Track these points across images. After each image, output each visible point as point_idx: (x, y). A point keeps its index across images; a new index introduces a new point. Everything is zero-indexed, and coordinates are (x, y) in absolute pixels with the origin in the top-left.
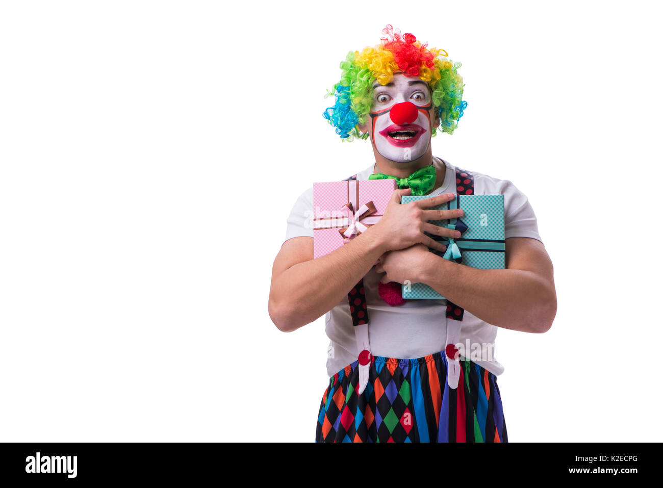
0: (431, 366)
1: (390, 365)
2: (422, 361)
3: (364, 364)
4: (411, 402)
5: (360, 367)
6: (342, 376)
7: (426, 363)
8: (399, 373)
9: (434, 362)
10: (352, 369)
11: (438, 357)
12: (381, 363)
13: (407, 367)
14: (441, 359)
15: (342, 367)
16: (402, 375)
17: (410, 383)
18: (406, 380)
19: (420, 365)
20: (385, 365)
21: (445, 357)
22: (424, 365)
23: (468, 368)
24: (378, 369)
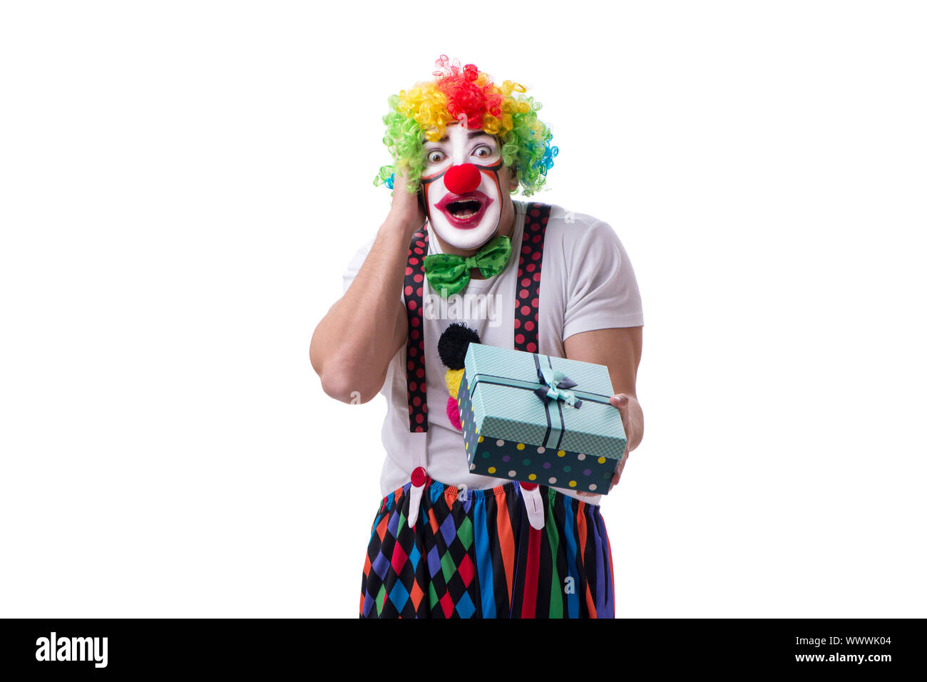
0: (500, 499)
1: (448, 495)
2: (489, 493)
3: (418, 485)
4: (472, 547)
5: (413, 488)
6: (391, 500)
7: (495, 497)
8: (459, 508)
9: (504, 495)
10: (404, 493)
11: (509, 488)
12: (437, 491)
13: (471, 501)
14: (514, 490)
15: (393, 490)
16: (462, 510)
17: (472, 521)
18: (469, 517)
19: (487, 499)
20: (443, 495)
21: (519, 487)
22: (492, 499)
23: (552, 502)
24: (433, 498)
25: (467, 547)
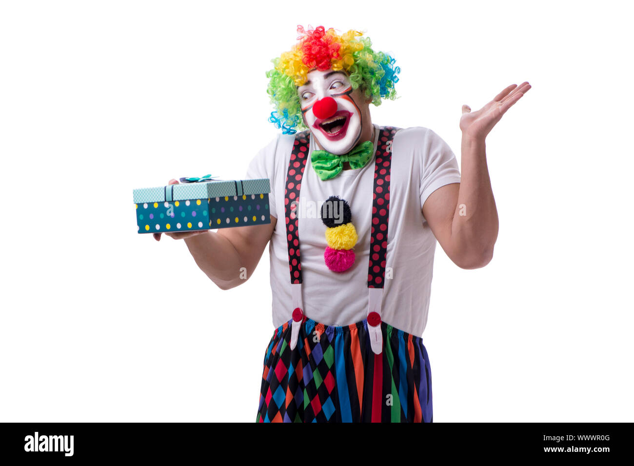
0: (354, 333)
2: (346, 329)
3: (297, 321)
4: (333, 366)
5: (294, 323)
6: (280, 331)
7: (350, 332)
8: (325, 338)
9: (357, 330)
11: (360, 325)
12: (310, 325)
13: (333, 334)
14: (363, 327)
15: (281, 325)
16: (327, 340)
17: (334, 348)
18: (331, 345)
19: (345, 334)
20: (314, 329)
21: (367, 325)
22: (348, 333)
23: (389, 334)
24: (308, 331)
25: (330, 366)
